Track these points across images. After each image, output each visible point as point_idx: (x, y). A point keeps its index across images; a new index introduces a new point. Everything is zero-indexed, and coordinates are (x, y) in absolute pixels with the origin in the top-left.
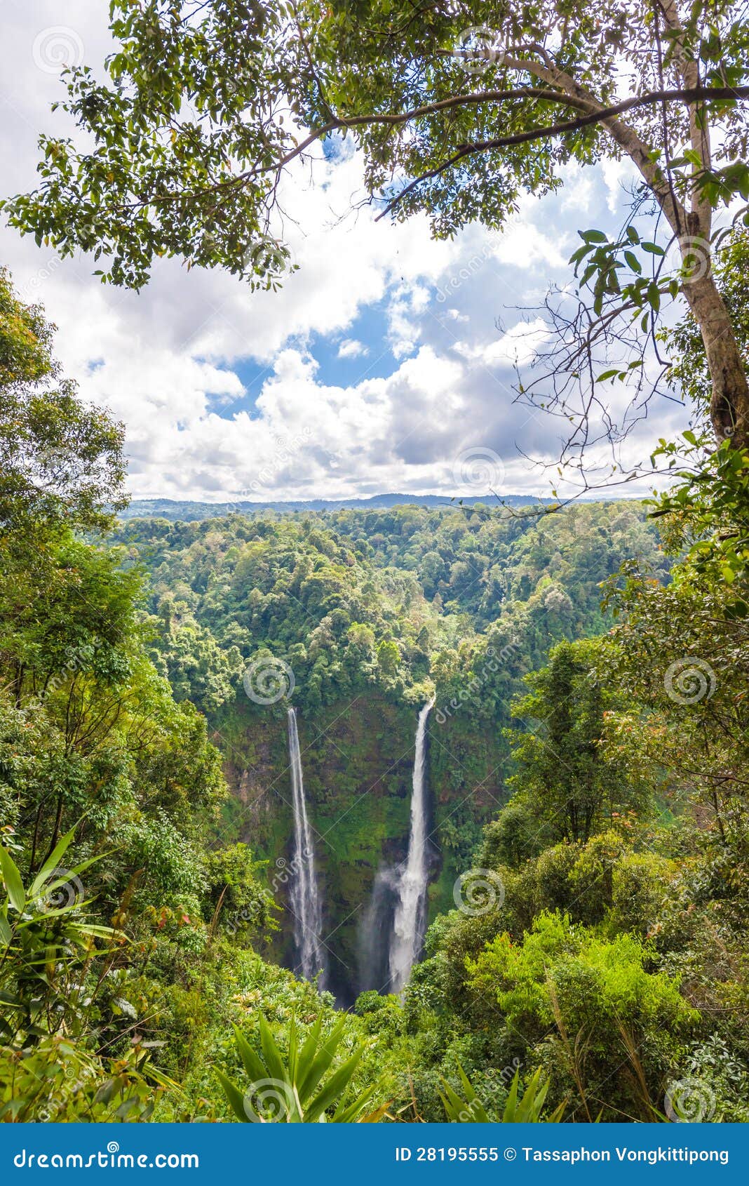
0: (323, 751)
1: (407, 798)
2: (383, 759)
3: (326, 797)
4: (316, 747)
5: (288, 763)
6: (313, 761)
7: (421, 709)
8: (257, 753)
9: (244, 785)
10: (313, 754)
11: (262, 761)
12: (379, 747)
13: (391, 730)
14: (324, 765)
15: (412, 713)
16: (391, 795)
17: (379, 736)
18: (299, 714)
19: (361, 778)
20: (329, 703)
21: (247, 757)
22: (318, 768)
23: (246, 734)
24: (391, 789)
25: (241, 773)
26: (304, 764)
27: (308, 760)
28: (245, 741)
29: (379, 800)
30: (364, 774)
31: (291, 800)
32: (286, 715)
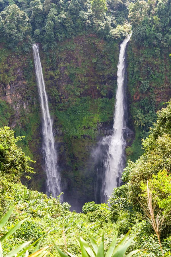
0: (58, 71)
1: (113, 98)
2: (97, 75)
3: (61, 99)
4: (53, 69)
5: (35, 81)
6: (52, 78)
7: (122, 42)
8: (15, 74)
9: (9, 94)
10: (51, 73)
11: (18, 79)
12: (94, 68)
13: (102, 56)
14: (59, 80)
15: (116, 45)
16: (102, 97)
17: (94, 60)
18: (41, 49)
19: (83, 87)
20: (60, 40)
21: (8, 76)
22: (55, 82)
23: (7, 62)
24: (104, 94)
25: (6, 86)
26: (46, 80)
27: (49, 77)
28: (6, 66)
29: (95, 100)
30: (85, 85)
31: (39, 103)
32: (32, 49)
